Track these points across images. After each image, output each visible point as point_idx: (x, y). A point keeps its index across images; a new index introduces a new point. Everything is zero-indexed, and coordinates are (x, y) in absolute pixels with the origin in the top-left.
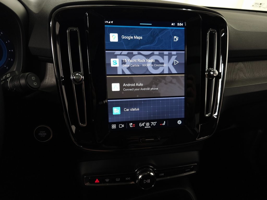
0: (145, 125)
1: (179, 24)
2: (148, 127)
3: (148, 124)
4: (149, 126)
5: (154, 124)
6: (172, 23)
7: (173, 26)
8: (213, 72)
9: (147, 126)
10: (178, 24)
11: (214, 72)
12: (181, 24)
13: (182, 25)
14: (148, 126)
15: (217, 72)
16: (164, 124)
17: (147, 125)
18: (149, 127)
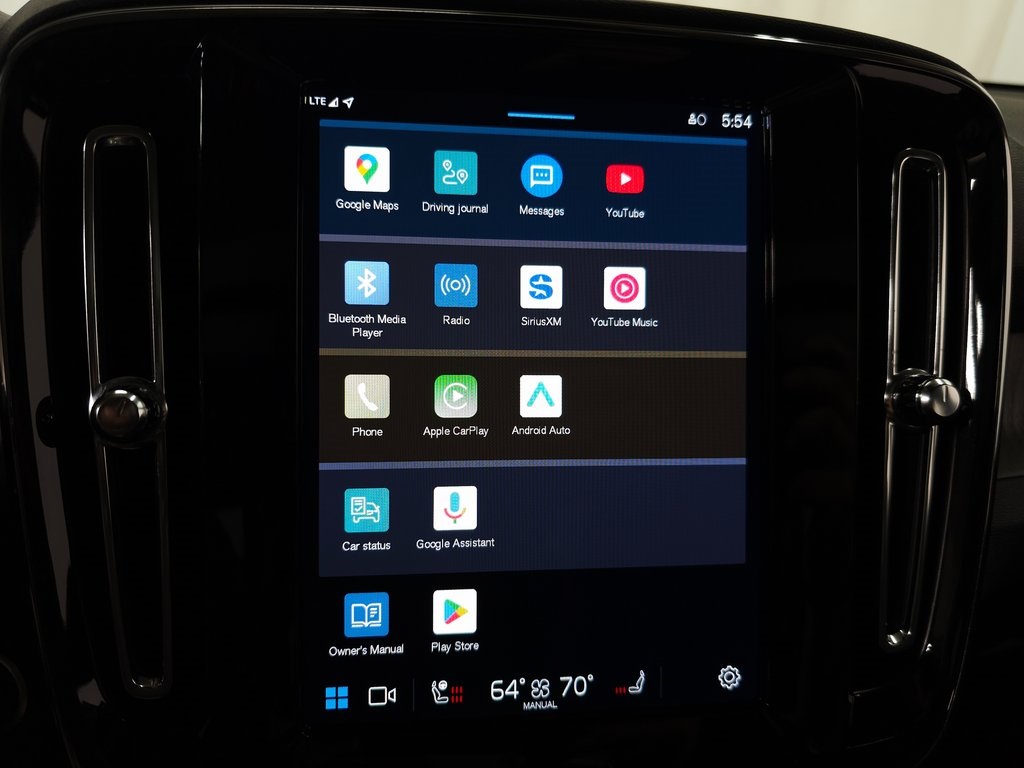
0: (525, 691)
1: (732, 117)
2: (541, 706)
3: (541, 687)
4: (548, 699)
5: (580, 688)
6: (692, 116)
7: (695, 130)
8: (931, 397)
9: (539, 700)
10: (725, 117)
11: (934, 391)
12: (744, 118)
13: (748, 123)
14: (541, 699)
15: (955, 396)
16: (637, 689)
17: (536, 694)
18: (551, 705)
